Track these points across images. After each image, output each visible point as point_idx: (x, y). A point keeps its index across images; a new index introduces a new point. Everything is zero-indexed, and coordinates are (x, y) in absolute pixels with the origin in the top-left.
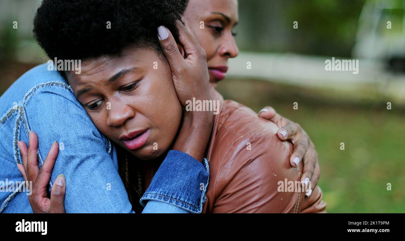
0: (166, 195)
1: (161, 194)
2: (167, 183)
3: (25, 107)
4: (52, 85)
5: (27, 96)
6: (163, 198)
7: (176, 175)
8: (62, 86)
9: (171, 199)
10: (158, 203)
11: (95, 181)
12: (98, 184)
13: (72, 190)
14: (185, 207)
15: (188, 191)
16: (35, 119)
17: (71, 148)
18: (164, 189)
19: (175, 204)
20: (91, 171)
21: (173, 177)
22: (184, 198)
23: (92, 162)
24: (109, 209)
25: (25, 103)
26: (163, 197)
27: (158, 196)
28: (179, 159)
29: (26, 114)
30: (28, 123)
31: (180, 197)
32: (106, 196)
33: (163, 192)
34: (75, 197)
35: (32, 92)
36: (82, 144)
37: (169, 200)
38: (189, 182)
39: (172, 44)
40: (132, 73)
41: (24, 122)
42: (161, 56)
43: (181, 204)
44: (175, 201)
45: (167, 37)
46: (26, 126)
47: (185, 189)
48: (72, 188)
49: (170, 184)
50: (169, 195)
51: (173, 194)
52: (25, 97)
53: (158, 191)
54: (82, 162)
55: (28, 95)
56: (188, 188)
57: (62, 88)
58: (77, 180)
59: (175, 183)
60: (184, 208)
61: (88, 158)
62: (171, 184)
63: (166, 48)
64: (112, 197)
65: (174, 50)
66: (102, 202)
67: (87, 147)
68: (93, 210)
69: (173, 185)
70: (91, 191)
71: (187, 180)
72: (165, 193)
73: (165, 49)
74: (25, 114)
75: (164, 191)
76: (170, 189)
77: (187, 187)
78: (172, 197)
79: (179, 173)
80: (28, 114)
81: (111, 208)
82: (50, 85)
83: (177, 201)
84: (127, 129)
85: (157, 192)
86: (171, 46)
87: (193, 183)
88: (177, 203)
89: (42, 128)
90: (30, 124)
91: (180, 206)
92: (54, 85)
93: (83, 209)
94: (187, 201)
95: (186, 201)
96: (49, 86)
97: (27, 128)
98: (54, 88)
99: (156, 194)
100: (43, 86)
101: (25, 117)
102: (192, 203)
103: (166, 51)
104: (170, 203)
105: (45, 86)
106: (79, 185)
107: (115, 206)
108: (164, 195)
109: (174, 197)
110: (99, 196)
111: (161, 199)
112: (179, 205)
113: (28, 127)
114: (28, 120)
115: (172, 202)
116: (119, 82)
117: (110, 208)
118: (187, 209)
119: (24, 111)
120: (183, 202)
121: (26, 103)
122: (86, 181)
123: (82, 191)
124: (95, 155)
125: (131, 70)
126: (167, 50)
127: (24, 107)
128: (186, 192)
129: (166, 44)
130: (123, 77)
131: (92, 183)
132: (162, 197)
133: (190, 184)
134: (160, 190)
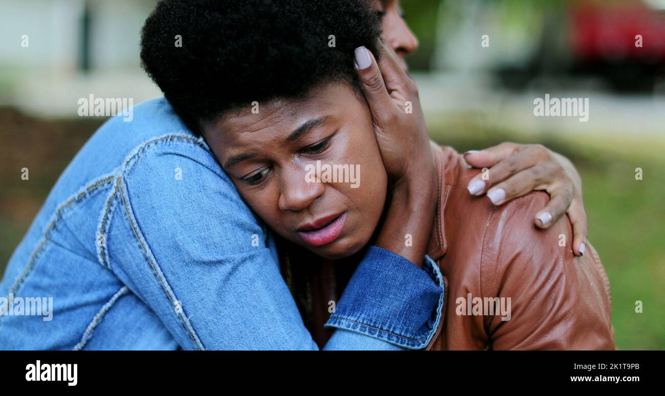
0: (372, 324)
1: (365, 322)
2: (373, 306)
3: (126, 178)
4: (171, 140)
5: (128, 160)
6: (367, 330)
7: (387, 293)
8: (188, 142)
9: (380, 331)
10: (359, 336)
11: (258, 299)
12: (262, 304)
13: (222, 314)
14: (401, 343)
15: (405, 318)
16: (147, 199)
17: (216, 248)
18: (369, 315)
19: (386, 339)
20: (251, 284)
21: (382, 296)
22: (402, 330)
23: (250, 269)
24: (283, 343)
25: (125, 171)
26: (367, 328)
27: (359, 326)
28: (391, 265)
29: (127, 189)
30: (131, 204)
31: (394, 328)
32: (276, 322)
33: (367, 319)
34: (228, 326)
35: (138, 154)
36: (232, 239)
37: (377, 333)
38: (408, 305)
39: (377, 76)
40: (323, 125)
41: (123, 202)
42: (358, 95)
43: (395, 340)
44: (387, 334)
45: (368, 65)
46: (127, 209)
47: (402, 315)
48: (221, 312)
49: (378, 308)
50: (377, 325)
51: (384, 324)
52: (126, 162)
53: (359, 317)
54: (235, 269)
55: (130, 160)
56: (406, 315)
57: (189, 145)
58: (230, 299)
59: (387, 306)
60: (399, 344)
61: (244, 261)
62: (380, 307)
63: (367, 83)
64: (285, 323)
65: (379, 87)
66: (272, 332)
67: (240, 243)
68: (259, 346)
69: (384, 309)
70: (254, 316)
71: (405, 302)
72: (371, 321)
73: (364, 84)
74: (125, 190)
75: (369, 318)
76: (379, 316)
77: (405, 312)
78: (381, 329)
79: (393, 290)
80: (131, 191)
81: (286, 341)
82: (169, 140)
83: (389, 335)
84: (311, 214)
85: (358, 319)
86: (375, 80)
87: (414, 305)
88: (389, 337)
89: (159, 215)
90: (135, 207)
91: (394, 342)
92: (175, 139)
93: (243, 344)
94: (405, 333)
95: (403, 334)
96: (166, 143)
97: (129, 213)
98: (176, 144)
99: (356, 321)
100: (156, 143)
101: (125, 194)
102: (411, 335)
103: (367, 87)
104: (379, 338)
105: (159, 142)
106: (233, 307)
107: (291, 337)
108: (370, 325)
109: (385, 328)
110: (266, 323)
111: (365, 331)
112: (393, 340)
113: (131, 211)
114: (130, 199)
115: (382, 337)
116: (302, 140)
117: (284, 341)
118: (404, 345)
119: (123, 184)
120: (398, 336)
121: (127, 172)
122: (245, 300)
123: (239, 316)
124: (253, 256)
125: (321, 120)
126: (368, 85)
127: (124, 179)
128: (404, 320)
129: (367, 77)
130: (309, 132)
131: (254, 303)
132: (365, 328)
133: (410, 307)
134: (363, 316)
